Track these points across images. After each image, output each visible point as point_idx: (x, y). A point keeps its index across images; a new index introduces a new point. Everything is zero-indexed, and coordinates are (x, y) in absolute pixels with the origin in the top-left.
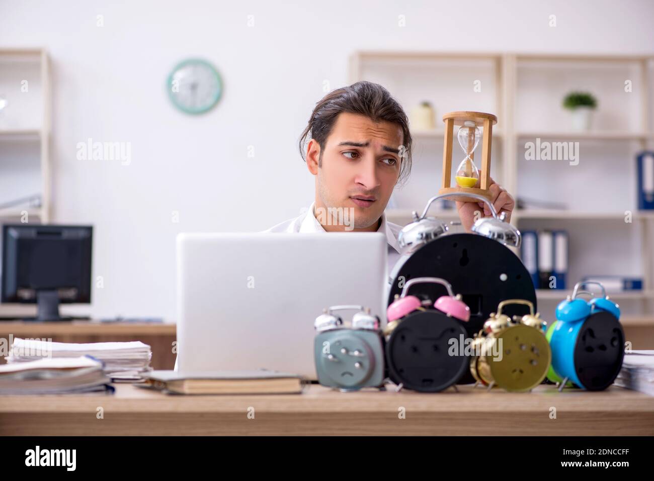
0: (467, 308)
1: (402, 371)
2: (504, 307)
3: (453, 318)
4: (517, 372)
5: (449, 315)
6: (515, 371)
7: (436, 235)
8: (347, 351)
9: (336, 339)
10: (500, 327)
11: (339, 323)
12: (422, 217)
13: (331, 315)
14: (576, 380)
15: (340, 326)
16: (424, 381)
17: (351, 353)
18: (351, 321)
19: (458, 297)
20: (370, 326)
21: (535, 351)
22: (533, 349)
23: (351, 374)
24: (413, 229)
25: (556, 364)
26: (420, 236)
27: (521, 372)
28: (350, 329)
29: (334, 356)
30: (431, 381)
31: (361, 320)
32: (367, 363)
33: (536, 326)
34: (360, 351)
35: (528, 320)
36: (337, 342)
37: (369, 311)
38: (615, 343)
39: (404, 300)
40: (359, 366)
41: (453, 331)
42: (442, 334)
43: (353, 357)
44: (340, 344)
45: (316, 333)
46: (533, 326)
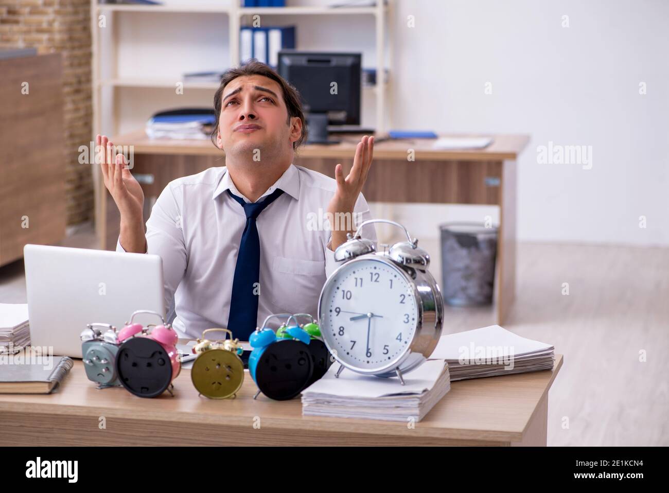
1: (127, 379)
4: (217, 384)
5: (156, 340)
6: (214, 383)
8: (99, 359)
9: (92, 349)
10: (202, 349)
16: (142, 388)
17: (100, 361)
20: (115, 342)
23: (103, 376)
27: (220, 384)
28: (103, 341)
29: (91, 361)
30: (148, 389)
31: (110, 336)
32: (112, 368)
33: (232, 349)
34: (106, 359)
35: (227, 344)
36: (92, 351)
37: (115, 330)
38: (302, 362)
39: (130, 326)
40: (106, 370)
41: (160, 353)
42: (153, 355)
43: (102, 364)
44: (94, 353)
45: (82, 342)
46: (230, 350)
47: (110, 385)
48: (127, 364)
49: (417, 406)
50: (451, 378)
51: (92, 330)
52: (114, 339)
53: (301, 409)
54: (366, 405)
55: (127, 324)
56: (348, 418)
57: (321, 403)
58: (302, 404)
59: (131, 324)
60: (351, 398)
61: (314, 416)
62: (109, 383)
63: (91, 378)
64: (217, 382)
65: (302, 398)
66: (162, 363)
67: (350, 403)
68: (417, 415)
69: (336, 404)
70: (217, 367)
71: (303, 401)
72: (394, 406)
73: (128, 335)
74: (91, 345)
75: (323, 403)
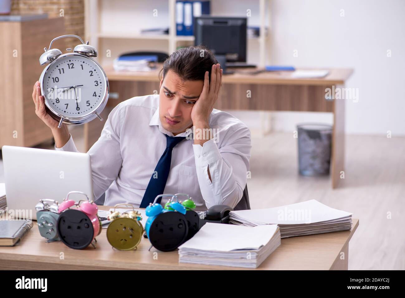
6: (122, 240)
8: (47, 223)
10: (114, 217)
16: (75, 243)
20: (57, 212)
22: (132, 229)
23: (50, 234)
27: (126, 240)
29: (42, 224)
30: (78, 243)
31: (54, 208)
32: (55, 229)
33: (134, 218)
34: (52, 223)
35: (131, 214)
36: (43, 217)
37: (57, 204)
38: (181, 226)
39: (67, 202)
40: (51, 231)
41: (86, 220)
42: (81, 221)
43: (49, 226)
44: (44, 219)
45: (36, 212)
46: (133, 218)
47: (54, 240)
48: (64, 227)
49: (255, 257)
50: (281, 236)
51: (43, 204)
52: (57, 210)
53: (178, 259)
54: (222, 256)
55: (64, 200)
56: (209, 265)
57: (191, 255)
58: (178, 255)
59: (67, 200)
60: (211, 252)
61: (187, 263)
62: (54, 238)
63: (42, 235)
64: (124, 240)
65: (179, 251)
66: (87, 226)
67: (210, 255)
68: (255, 264)
69: (201, 255)
70: (124, 229)
71: (179, 253)
72: (240, 257)
73: (65, 207)
74: (42, 213)
75: (193, 255)
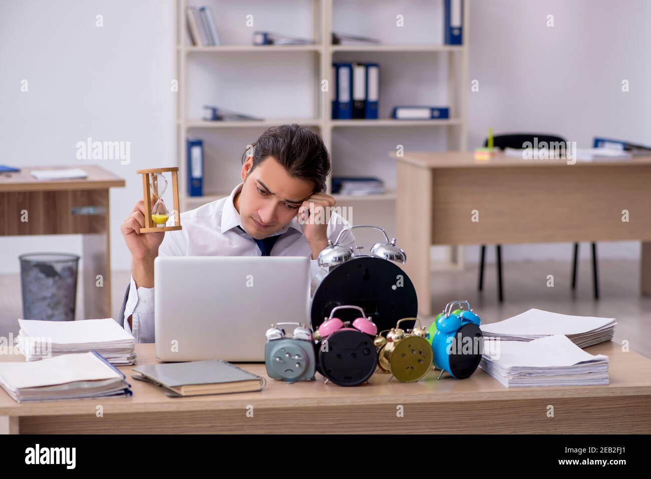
0: (374, 325)
1: (330, 371)
2: (401, 323)
3: (365, 333)
4: (410, 368)
5: (362, 332)
6: (408, 368)
7: (345, 257)
8: (290, 356)
9: (281, 347)
10: (398, 338)
11: (283, 334)
12: (335, 244)
13: (277, 328)
14: (450, 373)
15: (283, 336)
16: (346, 378)
17: (293, 357)
18: (292, 333)
19: (369, 318)
20: (307, 338)
21: (422, 354)
22: (420, 353)
23: (292, 371)
24: (329, 254)
25: (436, 360)
26: (334, 259)
27: (412, 368)
28: (291, 338)
29: (280, 359)
30: (350, 378)
31: (300, 333)
32: (304, 364)
33: (422, 335)
34: (299, 356)
35: (417, 332)
36: (282, 349)
40: (299, 366)
41: (366, 343)
42: (359, 346)
43: (295, 359)
44: (284, 350)
46: (421, 336)
47: (295, 381)
54: (563, 373)
60: (550, 369)
61: (518, 387)
62: (295, 377)
66: (368, 352)
67: (549, 373)
68: (607, 379)
70: (411, 353)
72: (587, 372)
75: (525, 375)
